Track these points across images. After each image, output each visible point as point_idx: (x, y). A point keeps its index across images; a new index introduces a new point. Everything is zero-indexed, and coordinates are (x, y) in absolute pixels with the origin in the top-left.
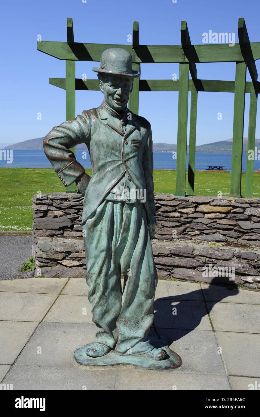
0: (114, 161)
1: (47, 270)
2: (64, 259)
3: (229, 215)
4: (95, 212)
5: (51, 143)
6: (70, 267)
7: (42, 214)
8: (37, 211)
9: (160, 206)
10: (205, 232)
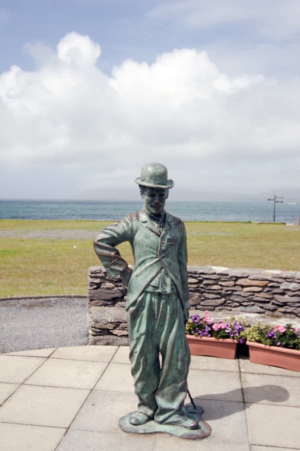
0: (152, 258)
1: (99, 338)
2: (115, 328)
3: (266, 289)
4: (136, 301)
5: (100, 243)
6: (120, 336)
7: (95, 286)
8: (92, 284)
9: (202, 279)
10: (244, 304)
